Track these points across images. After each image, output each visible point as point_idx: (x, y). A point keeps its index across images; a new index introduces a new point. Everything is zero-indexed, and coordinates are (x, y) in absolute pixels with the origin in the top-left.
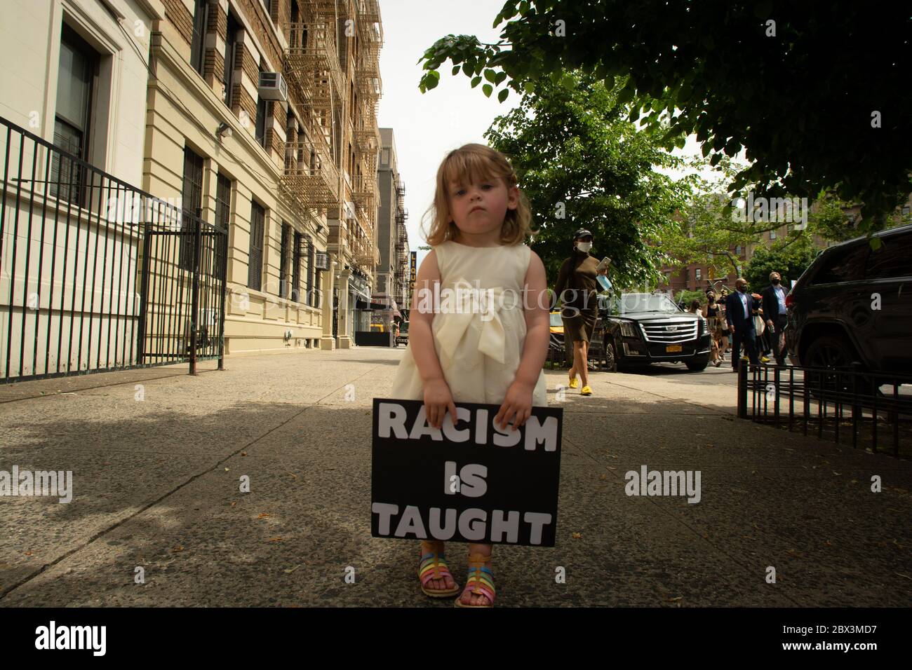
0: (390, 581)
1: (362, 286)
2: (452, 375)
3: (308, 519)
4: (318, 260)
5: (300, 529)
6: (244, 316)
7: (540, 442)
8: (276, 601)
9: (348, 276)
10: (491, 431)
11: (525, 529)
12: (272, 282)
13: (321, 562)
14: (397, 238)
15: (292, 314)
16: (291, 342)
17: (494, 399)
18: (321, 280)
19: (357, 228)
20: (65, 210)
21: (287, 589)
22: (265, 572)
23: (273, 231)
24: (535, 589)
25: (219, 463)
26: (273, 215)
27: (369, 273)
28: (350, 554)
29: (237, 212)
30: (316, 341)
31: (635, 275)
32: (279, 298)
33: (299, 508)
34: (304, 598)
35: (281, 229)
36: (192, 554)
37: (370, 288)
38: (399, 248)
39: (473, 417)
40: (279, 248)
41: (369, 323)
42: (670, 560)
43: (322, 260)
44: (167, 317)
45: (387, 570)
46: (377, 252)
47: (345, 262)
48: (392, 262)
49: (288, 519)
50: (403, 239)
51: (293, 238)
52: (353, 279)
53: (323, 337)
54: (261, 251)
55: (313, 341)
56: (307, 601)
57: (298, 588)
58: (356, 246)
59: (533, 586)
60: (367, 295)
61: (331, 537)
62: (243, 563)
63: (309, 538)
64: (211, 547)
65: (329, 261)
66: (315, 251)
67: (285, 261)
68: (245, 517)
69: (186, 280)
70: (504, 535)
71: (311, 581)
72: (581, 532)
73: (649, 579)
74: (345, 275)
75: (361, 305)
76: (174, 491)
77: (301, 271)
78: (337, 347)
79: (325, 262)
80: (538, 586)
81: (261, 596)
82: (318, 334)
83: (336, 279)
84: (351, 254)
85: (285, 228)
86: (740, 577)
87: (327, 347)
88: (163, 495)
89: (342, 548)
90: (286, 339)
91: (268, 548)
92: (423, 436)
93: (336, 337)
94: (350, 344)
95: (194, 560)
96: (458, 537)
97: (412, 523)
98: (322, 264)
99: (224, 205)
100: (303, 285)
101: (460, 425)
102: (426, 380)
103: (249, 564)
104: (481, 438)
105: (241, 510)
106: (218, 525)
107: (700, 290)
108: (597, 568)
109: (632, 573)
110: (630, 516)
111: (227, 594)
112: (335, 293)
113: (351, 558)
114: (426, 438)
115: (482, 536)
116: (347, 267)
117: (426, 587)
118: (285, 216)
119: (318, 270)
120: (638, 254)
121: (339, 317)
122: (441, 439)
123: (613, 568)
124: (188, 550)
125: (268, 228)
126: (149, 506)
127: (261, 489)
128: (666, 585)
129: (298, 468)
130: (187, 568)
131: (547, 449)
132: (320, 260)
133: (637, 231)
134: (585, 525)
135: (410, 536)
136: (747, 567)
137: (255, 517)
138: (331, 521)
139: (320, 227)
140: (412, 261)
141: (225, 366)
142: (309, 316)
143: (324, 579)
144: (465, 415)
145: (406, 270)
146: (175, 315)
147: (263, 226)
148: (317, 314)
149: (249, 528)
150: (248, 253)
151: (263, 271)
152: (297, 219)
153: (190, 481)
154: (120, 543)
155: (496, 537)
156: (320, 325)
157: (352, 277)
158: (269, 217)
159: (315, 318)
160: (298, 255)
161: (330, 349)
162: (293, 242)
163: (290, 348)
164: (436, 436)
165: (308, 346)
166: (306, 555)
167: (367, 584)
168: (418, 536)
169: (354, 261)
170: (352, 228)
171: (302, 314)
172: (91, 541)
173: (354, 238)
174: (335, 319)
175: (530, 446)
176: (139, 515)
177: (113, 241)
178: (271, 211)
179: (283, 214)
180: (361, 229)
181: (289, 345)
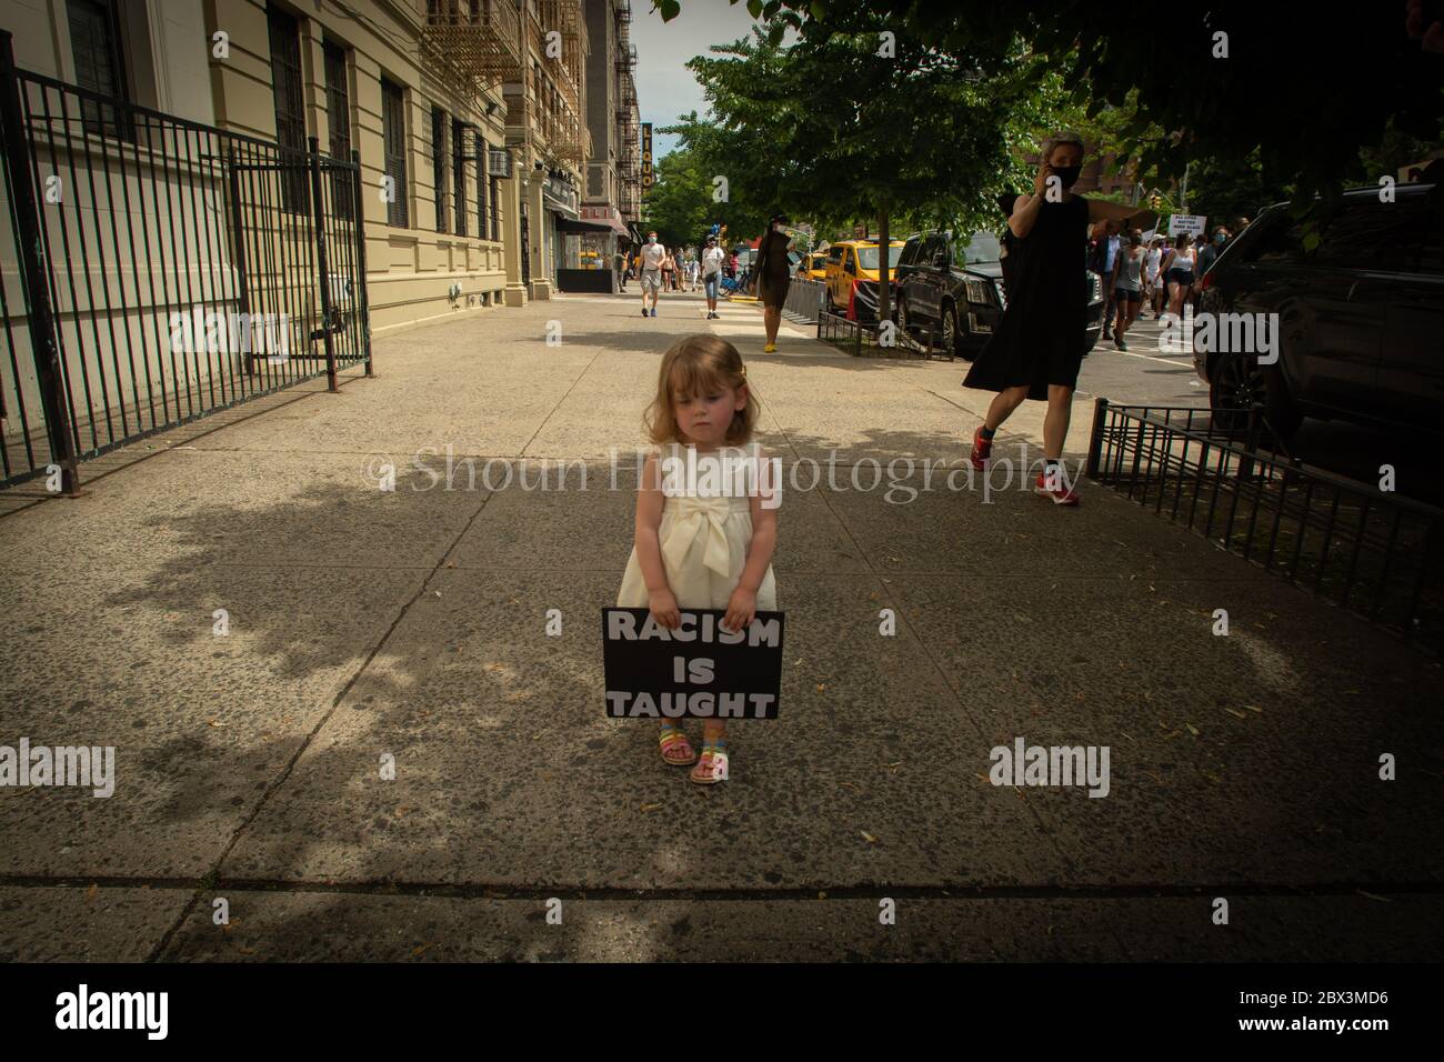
0: (633, 746)
1: (565, 194)
2: (679, 584)
3: (543, 669)
4: (492, 161)
5: (537, 683)
6: (387, 271)
7: (763, 640)
8: (531, 770)
9: (541, 182)
10: (716, 632)
11: (750, 709)
12: (425, 213)
13: (565, 725)
14: (619, 101)
15: (459, 256)
16: (461, 301)
17: (720, 603)
18: (500, 194)
19: (552, 94)
20: (116, 153)
21: (538, 757)
22: (514, 738)
23: (419, 126)
24: (766, 754)
25: (426, 583)
26: (416, 98)
27: (575, 169)
28: (592, 715)
29: (360, 104)
30: (498, 293)
31: (994, 210)
32: (439, 235)
33: (531, 653)
34: (556, 766)
35: (430, 120)
36: (439, 718)
37: (577, 193)
38: (623, 118)
39: (700, 621)
40: (431, 152)
41: (580, 254)
42: (906, 719)
43: (499, 161)
44: (281, 292)
45: (629, 734)
46: (587, 135)
47: (535, 156)
48: (611, 143)
49: (522, 669)
50: (631, 101)
51: (450, 132)
52: (549, 185)
53: (508, 286)
54: (403, 162)
55: (493, 294)
56: (559, 770)
57: (548, 755)
58: (552, 127)
59: (766, 750)
60: (571, 209)
61: (570, 694)
62: (492, 728)
63: (548, 694)
64: (455, 709)
65: (510, 160)
66: (487, 148)
67: (441, 172)
68: (478, 667)
69: (299, 229)
70: (731, 711)
71: (559, 748)
72: (827, 681)
73: (877, 742)
74: (536, 179)
75: (562, 226)
76: (391, 631)
77: (468, 185)
78: (530, 298)
79: (503, 165)
80: (770, 751)
81: (516, 765)
82: (500, 282)
83: (523, 187)
84: (544, 142)
85: (437, 115)
86: (967, 739)
87: (515, 302)
88: (381, 637)
89: (583, 707)
90: (452, 298)
91: (510, 708)
92: (652, 637)
93: (527, 284)
94: (550, 291)
95: (443, 725)
96: (688, 714)
97: (645, 706)
98: (499, 169)
99: (339, 94)
100: (472, 207)
101: (687, 628)
102: (651, 590)
103: (498, 730)
104: (707, 637)
105: (471, 658)
106: (453, 680)
107: (1118, 192)
108: (831, 729)
109: (863, 734)
110: (885, 658)
111: (486, 764)
112: (522, 212)
113: (594, 719)
114: (655, 639)
115: (711, 713)
116: (539, 166)
117: (666, 756)
118: (436, 97)
119: (494, 178)
120: (1002, 177)
121: (530, 250)
122: (669, 639)
123: (846, 729)
124: (433, 714)
125: (411, 121)
126: (373, 655)
127: (484, 625)
128: (891, 748)
129: (519, 588)
130: (439, 735)
131: (770, 645)
132: (495, 162)
133: (1003, 139)
134: (833, 671)
135: (644, 715)
136: (979, 727)
137: (488, 667)
138: (567, 670)
139: (492, 106)
140: (644, 139)
141: (375, 371)
142: (484, 255)
143: (571, 745)
144: (692, 619)
145: (635, 154)
146: (292, 287)
147: (402, 117)
148: (497, 250)
149: (485, 684)
150: (384, 169)
151: (409, 193)
152: (454, 97)
153: (403, 612)
154: (365, 708)
155: (723, 712)
156: (503, 267)
157: (547, 182)
158: (409, 102)
159: (493, 257)
160: (460, 159)
161: (519, 305)
162: (451, 139)
163: (459, 311)
164: (665, 637)
165: (485, 303)
166: (550, 716)
167: (612, 750)
168: (651, 715)
169: (550, 153)
170: (544, 95)
171: (474, 253)
172: (336, 705)
173: (548, 113)
174: (525, 254)
175: (754, 642)
176: (367, 669)
177: (189, 188)
178: (413, 91)
179: (432, 94)
180: (558, 95)
181: (457, 307)
